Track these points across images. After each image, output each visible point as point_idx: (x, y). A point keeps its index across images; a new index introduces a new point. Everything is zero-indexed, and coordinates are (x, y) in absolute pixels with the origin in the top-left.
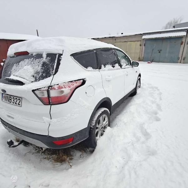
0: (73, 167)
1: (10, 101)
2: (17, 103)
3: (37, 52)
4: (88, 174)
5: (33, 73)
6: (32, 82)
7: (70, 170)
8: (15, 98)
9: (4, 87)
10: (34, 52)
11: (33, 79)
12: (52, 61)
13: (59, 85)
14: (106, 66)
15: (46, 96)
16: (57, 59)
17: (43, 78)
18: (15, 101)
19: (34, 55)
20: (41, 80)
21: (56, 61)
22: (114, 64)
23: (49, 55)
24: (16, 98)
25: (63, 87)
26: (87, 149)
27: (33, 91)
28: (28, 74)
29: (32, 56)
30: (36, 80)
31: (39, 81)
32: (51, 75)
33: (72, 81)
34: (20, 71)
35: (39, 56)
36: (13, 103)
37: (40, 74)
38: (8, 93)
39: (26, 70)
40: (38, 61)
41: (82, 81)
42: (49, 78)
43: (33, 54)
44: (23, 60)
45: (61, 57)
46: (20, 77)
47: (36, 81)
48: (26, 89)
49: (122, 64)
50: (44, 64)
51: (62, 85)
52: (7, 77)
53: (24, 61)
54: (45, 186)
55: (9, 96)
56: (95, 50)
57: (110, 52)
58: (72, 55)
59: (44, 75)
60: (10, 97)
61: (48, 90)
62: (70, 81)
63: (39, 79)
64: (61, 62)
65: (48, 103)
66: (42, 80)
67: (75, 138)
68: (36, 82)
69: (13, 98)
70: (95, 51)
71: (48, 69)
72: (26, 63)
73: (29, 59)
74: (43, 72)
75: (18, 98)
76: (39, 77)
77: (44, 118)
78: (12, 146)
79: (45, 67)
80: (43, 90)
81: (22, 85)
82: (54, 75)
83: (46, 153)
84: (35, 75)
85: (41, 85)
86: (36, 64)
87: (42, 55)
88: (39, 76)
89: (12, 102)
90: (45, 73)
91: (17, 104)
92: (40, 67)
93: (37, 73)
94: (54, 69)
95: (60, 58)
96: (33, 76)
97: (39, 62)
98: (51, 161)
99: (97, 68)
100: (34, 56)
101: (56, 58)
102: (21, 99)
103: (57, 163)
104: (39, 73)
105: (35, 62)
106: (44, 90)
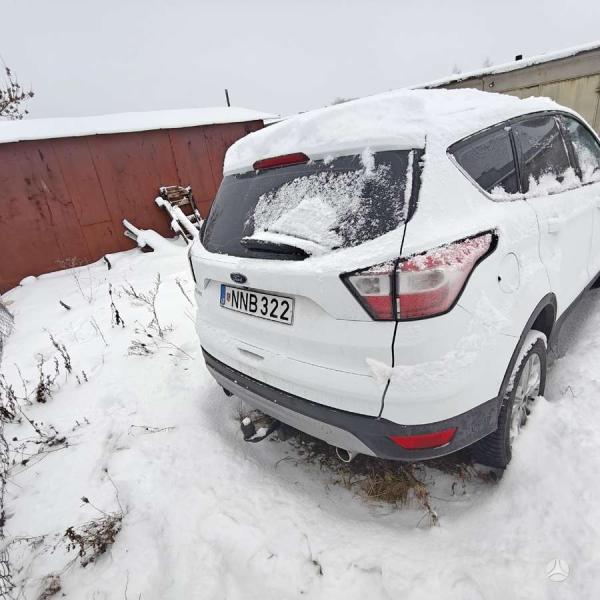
0: (441, 521)
1: (253, 307)
2: (278, 313)
3: (338, 152)
4: (505, 555)
5: (333, 221)
6: (335, 248)
7: (435, 530)
8: (270, 298)
9: (243, 267)
10: (327, 154)
11: (339, 240)
12: (397, 175)
13: (427, 255)
14: (541, 179)
15: (385, 291)
16: (410, 168)
17: (371, 233)
18: (271, 307)
19: (326, 162)
20: (366, 239)
21: (410, 176)
22: (562, 171)
23: (381, 157)
24: (274, 300)
25: (442, 260)
26: (468, 468)
27: (344, 277)
28: (319, 223)
29: (319, 167)
30: (347, 243)
31: (357, 244)
32: (397, 222)
33: (463, 240)
34: (285, 216)
35: (347, 164)
36: (264, 314)
37: (362, 221)
38: (251, 283)
39: (308, 211)
40: (348, 181)
41: (489, 237)
42: (391, 234)
43: (322, 160)
44: (290, 180)
45: (421, 161)
46: (289, 235)
47: (349, 245)
48: (319, 271)
49: (583, 167)
50: (369, 189)
51: (438, 255)
52: (247, 238)
53: (293, 184)
54: (364, 570)
55: (249, 293)
56: (507, 123)
57: (547, 125)
58: (452, 150)
59: (373, 224)
60: (251, 295)
61: (394, 271)
62: (458, 239)
63: (360, 240)
64: (424, 177)
65: (389, 316)
66: (370, 242)
67: (460, 430)
68: (349, 249)
69: (264, 298)
70: (507, 129)
71: (387, 203)
72: (302, 191)
73: (311, 177)
74: (371, 215)
75: (280, 300)
76: (358, 233)
77: (369, 361)
78: (252, 438)
79: (373, 198)
80: (377, 274)
81: (302, 259)
82: (406, 223)
83: (335, 468)
84: (342, 226)
85: (368, 257)
86: (342, 192)
87: (357, 158)
88: (358, 227)
89: (258, 311)
90: (378, 218)
91: (276, 317)
92: (357, 201)
93: (350, 218)
94: (404, 203)
95: (420, 164)
96: (337, 230)
97: (349, 185)
98: (357, 493)
99: (518, 190)
100: (329, 166)
101: (407, 164)
102: (290, 301)
103: (379, 503)
104: (356, 220)
105: (337, 185)
106: (381, 273)
